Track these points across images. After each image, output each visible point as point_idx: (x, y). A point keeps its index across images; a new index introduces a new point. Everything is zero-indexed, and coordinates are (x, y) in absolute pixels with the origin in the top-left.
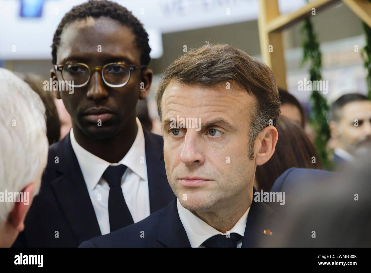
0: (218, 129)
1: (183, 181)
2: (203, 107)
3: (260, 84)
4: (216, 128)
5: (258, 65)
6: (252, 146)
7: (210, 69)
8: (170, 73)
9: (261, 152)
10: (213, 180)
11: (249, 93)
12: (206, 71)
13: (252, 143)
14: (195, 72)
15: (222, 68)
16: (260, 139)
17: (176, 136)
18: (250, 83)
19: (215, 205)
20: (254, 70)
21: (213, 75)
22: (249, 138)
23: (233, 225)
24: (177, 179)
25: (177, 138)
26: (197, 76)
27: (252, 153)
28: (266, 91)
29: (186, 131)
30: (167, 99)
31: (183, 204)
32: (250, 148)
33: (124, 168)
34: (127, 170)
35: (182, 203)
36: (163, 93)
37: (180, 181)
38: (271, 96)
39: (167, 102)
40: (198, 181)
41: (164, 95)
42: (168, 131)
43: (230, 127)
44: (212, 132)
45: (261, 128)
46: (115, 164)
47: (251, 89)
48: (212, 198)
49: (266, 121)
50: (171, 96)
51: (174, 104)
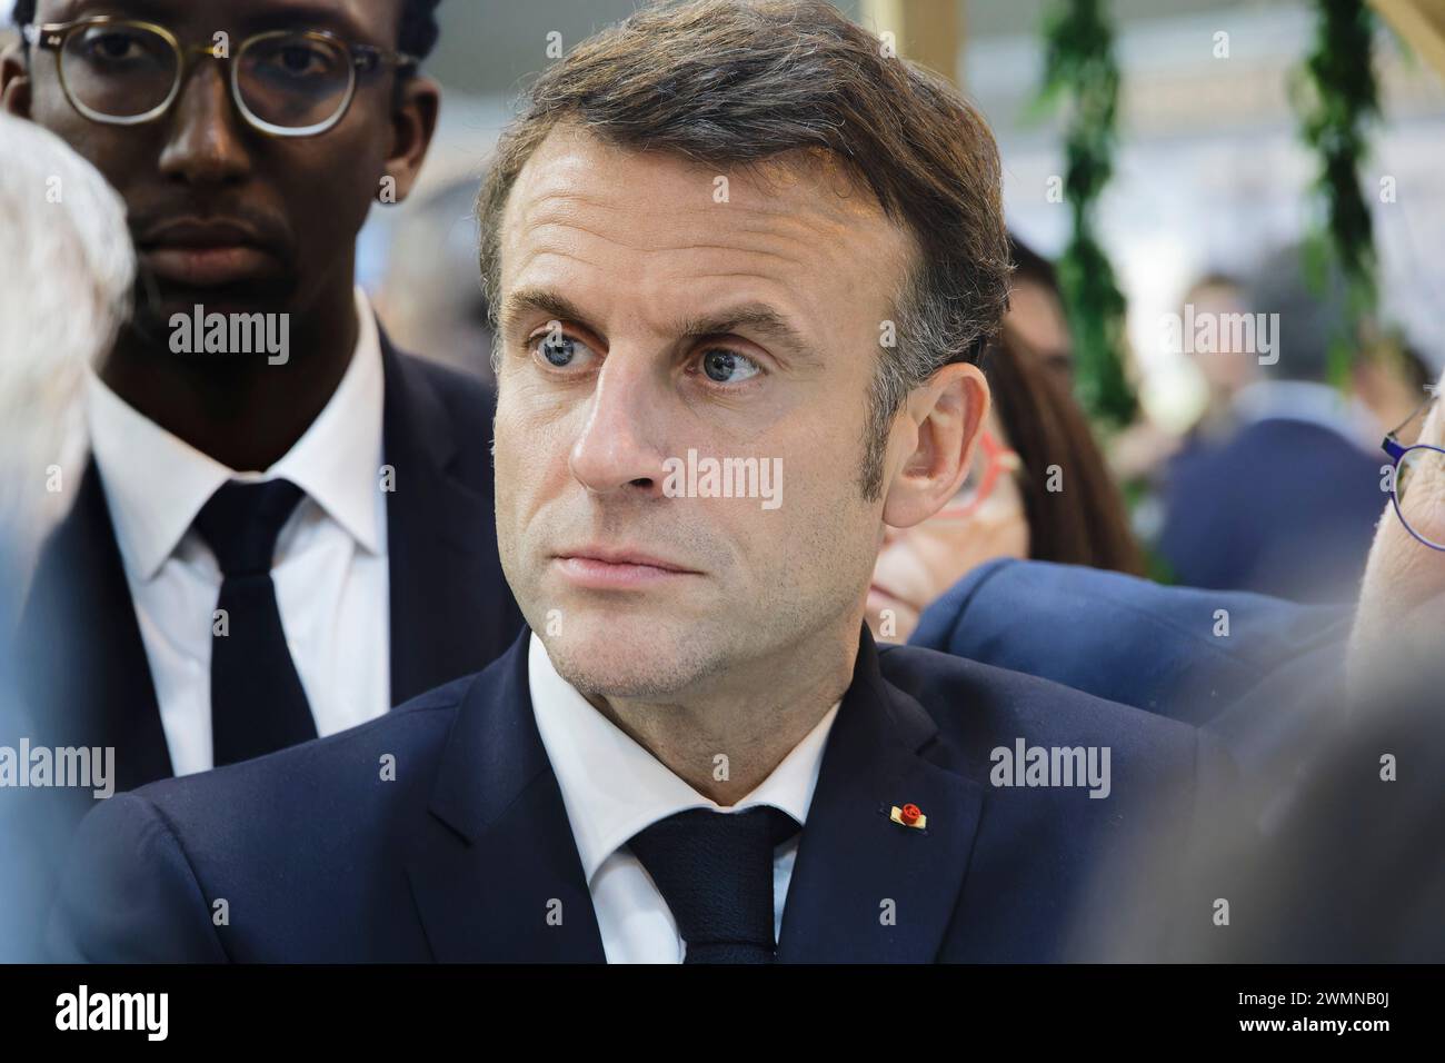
0: (748, 351)
1: (573, 565)
2: (691, 252)
3: (939, 178)
4: (736, 348)
5: (934, 95)
6: (878, 441)
7: (733, 93)
8: (555, 95)
9: (912, 473)
10: (700, 573)
11: (887, 212)
12: (713, 102)
13: (880, 429)
14: (667, 97)
15: (785, 94)
16: (915, 416)
17: (559, 370)
18: (899, 173)
19: (698, 678)
20: (915, 116)
21: (745, 117)
22: (870, 407)
23: (763, 773)
24: (547, 557)
25: (560, 375)
26: (675, 118)
27: (875, 474)
28: (959, 212)
29: (607, 350)
30: (534, 203)
31: (562, 664)
32: (869, 449)
33: (290, 497)
34: (303, 504)
35: (558, 658)
36: (514, 179)
37: (558, 565)
38: (976, 233)
39: (531, 216)
40: (639, 570)
41: (519, 190)
42: (522, 341)
43: (797, 347)
44: (719, 366)
45: (923, 366)
46: (254, 477)
47: (899, 195)
48: (694, 649)
49: (945, 338)
50: (553, 195)
51: (561, 228)
